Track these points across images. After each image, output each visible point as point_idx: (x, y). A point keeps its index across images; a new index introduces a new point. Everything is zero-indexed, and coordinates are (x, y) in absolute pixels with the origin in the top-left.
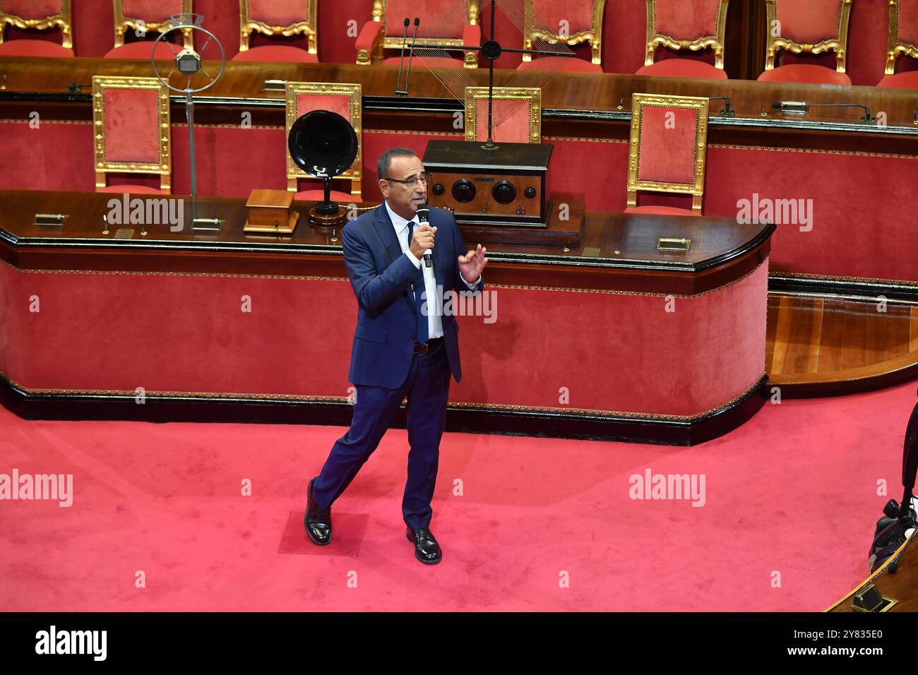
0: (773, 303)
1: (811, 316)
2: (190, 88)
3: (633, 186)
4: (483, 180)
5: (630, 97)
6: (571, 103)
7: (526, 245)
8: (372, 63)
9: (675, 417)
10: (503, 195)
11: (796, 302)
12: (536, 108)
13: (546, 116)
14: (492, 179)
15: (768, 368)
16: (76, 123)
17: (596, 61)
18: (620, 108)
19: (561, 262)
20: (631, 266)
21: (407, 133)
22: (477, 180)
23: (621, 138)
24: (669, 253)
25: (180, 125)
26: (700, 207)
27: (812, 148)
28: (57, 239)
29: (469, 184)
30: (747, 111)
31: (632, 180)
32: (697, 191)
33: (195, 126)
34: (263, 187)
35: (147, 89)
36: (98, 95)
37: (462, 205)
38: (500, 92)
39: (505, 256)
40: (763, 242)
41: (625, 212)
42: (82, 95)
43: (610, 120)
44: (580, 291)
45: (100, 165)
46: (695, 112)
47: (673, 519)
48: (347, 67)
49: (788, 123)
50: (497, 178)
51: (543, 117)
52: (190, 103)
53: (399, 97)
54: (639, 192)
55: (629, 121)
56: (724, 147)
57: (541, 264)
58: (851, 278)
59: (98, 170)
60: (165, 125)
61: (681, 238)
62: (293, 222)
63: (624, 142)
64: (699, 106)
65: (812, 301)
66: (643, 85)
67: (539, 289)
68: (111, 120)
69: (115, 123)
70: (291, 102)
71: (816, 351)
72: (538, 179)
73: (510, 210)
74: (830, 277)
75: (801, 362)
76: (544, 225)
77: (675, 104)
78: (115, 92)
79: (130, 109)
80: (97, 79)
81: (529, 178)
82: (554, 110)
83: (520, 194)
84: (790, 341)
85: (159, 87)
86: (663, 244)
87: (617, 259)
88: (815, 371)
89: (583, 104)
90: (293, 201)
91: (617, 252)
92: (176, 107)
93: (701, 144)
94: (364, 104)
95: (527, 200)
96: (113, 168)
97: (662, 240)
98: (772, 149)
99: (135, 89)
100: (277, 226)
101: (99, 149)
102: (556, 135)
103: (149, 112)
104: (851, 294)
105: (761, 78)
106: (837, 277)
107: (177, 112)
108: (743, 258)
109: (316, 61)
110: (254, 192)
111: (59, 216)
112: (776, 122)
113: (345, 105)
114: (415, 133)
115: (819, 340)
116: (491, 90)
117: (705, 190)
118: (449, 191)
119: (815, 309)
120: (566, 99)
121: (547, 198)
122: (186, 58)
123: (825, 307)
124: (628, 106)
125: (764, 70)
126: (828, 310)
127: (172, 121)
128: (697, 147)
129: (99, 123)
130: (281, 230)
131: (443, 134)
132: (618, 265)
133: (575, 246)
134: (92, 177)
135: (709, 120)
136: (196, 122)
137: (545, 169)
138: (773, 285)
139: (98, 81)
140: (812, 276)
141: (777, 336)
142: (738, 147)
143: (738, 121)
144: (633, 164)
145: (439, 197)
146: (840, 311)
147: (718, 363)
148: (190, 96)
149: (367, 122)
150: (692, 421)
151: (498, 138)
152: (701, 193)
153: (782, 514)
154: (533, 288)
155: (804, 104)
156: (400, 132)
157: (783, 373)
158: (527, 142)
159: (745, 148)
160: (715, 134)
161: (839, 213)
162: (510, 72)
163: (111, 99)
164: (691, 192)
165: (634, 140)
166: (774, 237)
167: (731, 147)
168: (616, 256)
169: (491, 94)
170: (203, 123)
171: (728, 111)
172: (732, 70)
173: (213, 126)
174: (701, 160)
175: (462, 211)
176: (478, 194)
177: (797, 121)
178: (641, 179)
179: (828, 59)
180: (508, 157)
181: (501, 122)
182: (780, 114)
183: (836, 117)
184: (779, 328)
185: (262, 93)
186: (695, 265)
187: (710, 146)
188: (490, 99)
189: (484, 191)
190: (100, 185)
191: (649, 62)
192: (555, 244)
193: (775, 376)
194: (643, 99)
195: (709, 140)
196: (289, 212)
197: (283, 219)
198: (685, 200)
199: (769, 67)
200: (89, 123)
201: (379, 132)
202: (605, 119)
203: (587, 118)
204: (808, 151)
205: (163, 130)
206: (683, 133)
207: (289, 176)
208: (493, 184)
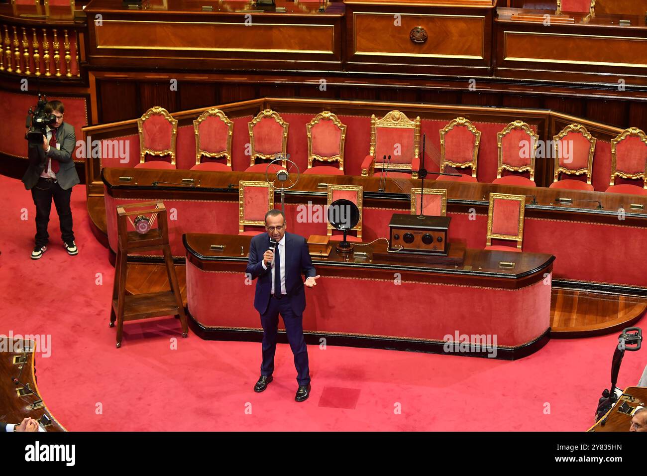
0: (554, 293)
1: (572, 299)
2: (283, 187)
3: (490, 236)
4: (417, 233)
5: (489, 194)
6: (461, 196)
7: (437, 264)
8: (369, 175)
9: (506, 347)
10: (427, 240)
11: (565, 292)
12: (444, 198)
13: (449, 203)
14: (422, 233)
15: (551, 324)
16: (231, 202)
17: (474, 176)
18: (484, 199)
19: (454, 272)
20: (486, 275)
21: (384, 209)
22: (415, 233)
23: (484, 214)
24: (505, 269)
25: (278, 204)
26: (521, 247)
27: (574, 220)
28: (222, 257)
29: (411, 235)
30: (544, 202)
31: (489, 233)
32: (519, 239)
33: (285, 204)
34: (316, 234)
35: (263, 187)
36: (241, 189)
37: (408, 244)
38: (426, 191)
39: (428, 269)
40: (549, 265)
41: (485, 249)
42: (235, 189)
43: (479, 205)
44: (462, 286)
45: (242, 221)
46: (519, 202)
47: (504, 395)
48: (357, 177)
49: (563, 208)
50: (424, 232)
51: (447, 203)
52: (283, 194)
53: (380, 192)
54: (492, 239)
55: (488, 205)
56: (532, 219)
57: (444, 273)
58: (592, 282)
59: (240, 224)
60: (271, 204)
61: (510, 262)
62: (329, 251)
63: (486, 215)
64: (520, 199)
65: (573, 292)
66: (496, 189)
67: (443, 285)
68: (247, 201)
69: (249, 202)
70: (330, 194)
71: (574, 316)
72: (444, 233)
73: (430, 247)
74: (582, 281)
75: (567, 321)
76: (446, 255)
77: (510, 198)
78: (249, 188)
79: (256, 196)
80: (241, 182)
81: (439, 232)
82: (453, 199)
83: (435, 240)
84: (562, 311)
85: (269, 186)
86: (502, 265)
87: (480, 272)
88: (573, 326)
89: (466, 197)
90: (329, 241)
91: (480, 268)
92: (277, 195)
93: (522, 217)
94: (364, 195)
95: (438, 243)
96: (247, 223)
97: (501, 263)
98: (555, 220)
99: (258, 187)
100: (321, 253)
101: (241, 214)
102: (453, 212)
103: (264, 197)
104: (592, 289)
105: (552, 186)
106: (585, 281)
107: (277, 197)
108: (539, 273)
109: (343, 174)
110: (311, 236)
111: (221, 246)
112: (558, 208)
113: (355, 196)
114: (387, 209)
115: (576, 311)
116: (422, 190)
117: (523, 239)
118: (401, 238)
119: (575, 296)
120: (459, 194)
121: (448, 241)
122: (282, 174)
123: (579, 295)
124: (488, 198)
125: (553, 182)
126: (581, 297)
127: (275, 202)
128: (519, 218)
129: (241, 202)
130: (323, 255)
131: (400, 210)
132: (480, 275)
133: (461, 264)
134: (237, 227)
135: (525, 206)
136: (285, 202)
137: (447, 229)
138: (554, 284)
139: (242, 183)
140: (574, 280)
141: (556, 308)
142: (539, 219)
143: (539, 207)
144: (489, 226)
145: (396, 241)
146: (586, 297)
147: (527, 322)
148: (282, 190)
149: (365, 203)
150: (515, 348)
151: (425, 214)
152: (521, 240)
153: (555, 394)
154: (440, 284)
155: (570, 199)
156: (380, 209)
157: (558, 326)
158: (439, 215)
159: (542, 219)
160: (528, 213)
161: (586, 251)
162: (433, 181)
163: (247, 191)
164: (516, 240)
165: (490, 214)
166: (555, 262)
167: (536, 219)
168: (480, 270)
169: (422, 192)
170: (289, 203)
171: (534, 202)
172: (538, 182)
173: (294, 204)
174: (521, 225)
175: (408, 247)
176: (415, 239)
177: (567, 206)
178: (493, 233)
179: (583, 177)
180: (430, 223)
181: (428, 205)
182: (559, 204)
183: (585, 206)
184: (557, 305)
185: (317, 189)
186: (516, 275)
187: (526, 218)
188: (422, 195)
189: (418, 238)
190: (241, 231)
191: (499, 177)
192: (451, 264)
193: (555, 328)
194: (494, 196)
195: (525, 215)
196: (327, 246)
197: (324, 249)
198: (513, 243)
199: (556, 180)
200: (237, 202)
201: (371, 208)
202: (477, 205)
203: (468, 204)
204: (572, 222)
205: (271, 206)
206: (513, 212)
207: (328, 228)
208: (422, 235)
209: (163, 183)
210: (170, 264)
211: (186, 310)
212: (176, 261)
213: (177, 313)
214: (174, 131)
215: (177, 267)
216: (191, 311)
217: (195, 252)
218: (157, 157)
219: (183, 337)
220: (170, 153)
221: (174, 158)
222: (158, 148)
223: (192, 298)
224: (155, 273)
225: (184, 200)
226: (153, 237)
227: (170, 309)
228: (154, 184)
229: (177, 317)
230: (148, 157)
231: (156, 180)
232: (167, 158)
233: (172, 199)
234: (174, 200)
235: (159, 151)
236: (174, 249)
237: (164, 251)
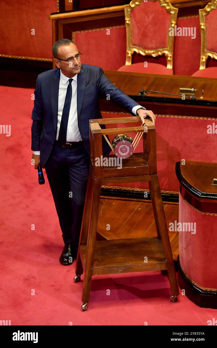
209: (153, 93)
210: (158, 201)
211: (176, 264)
212: (166, 198)
213: (164, 268)
214: (172, 24)
215: (167, 206)
216: (183, 266)
217: (191, 187)
218: (148, 58)
219: (171, 301)
220: (166, 52)
221: (171, 59)
222: (150, 46)
223: (186, 249)
224: (138, 212)
225: (180, 117)
226: (136, 164)
227: (155, 262)
228: (142, 93)
229: (164, 273)
230: (136, 58)
231: (145, 88)
232: (162, 60)
233: (165, 114)
234: (168, 116)
235: (151, 49)
236: (164, 181)
237: (150, 183)
